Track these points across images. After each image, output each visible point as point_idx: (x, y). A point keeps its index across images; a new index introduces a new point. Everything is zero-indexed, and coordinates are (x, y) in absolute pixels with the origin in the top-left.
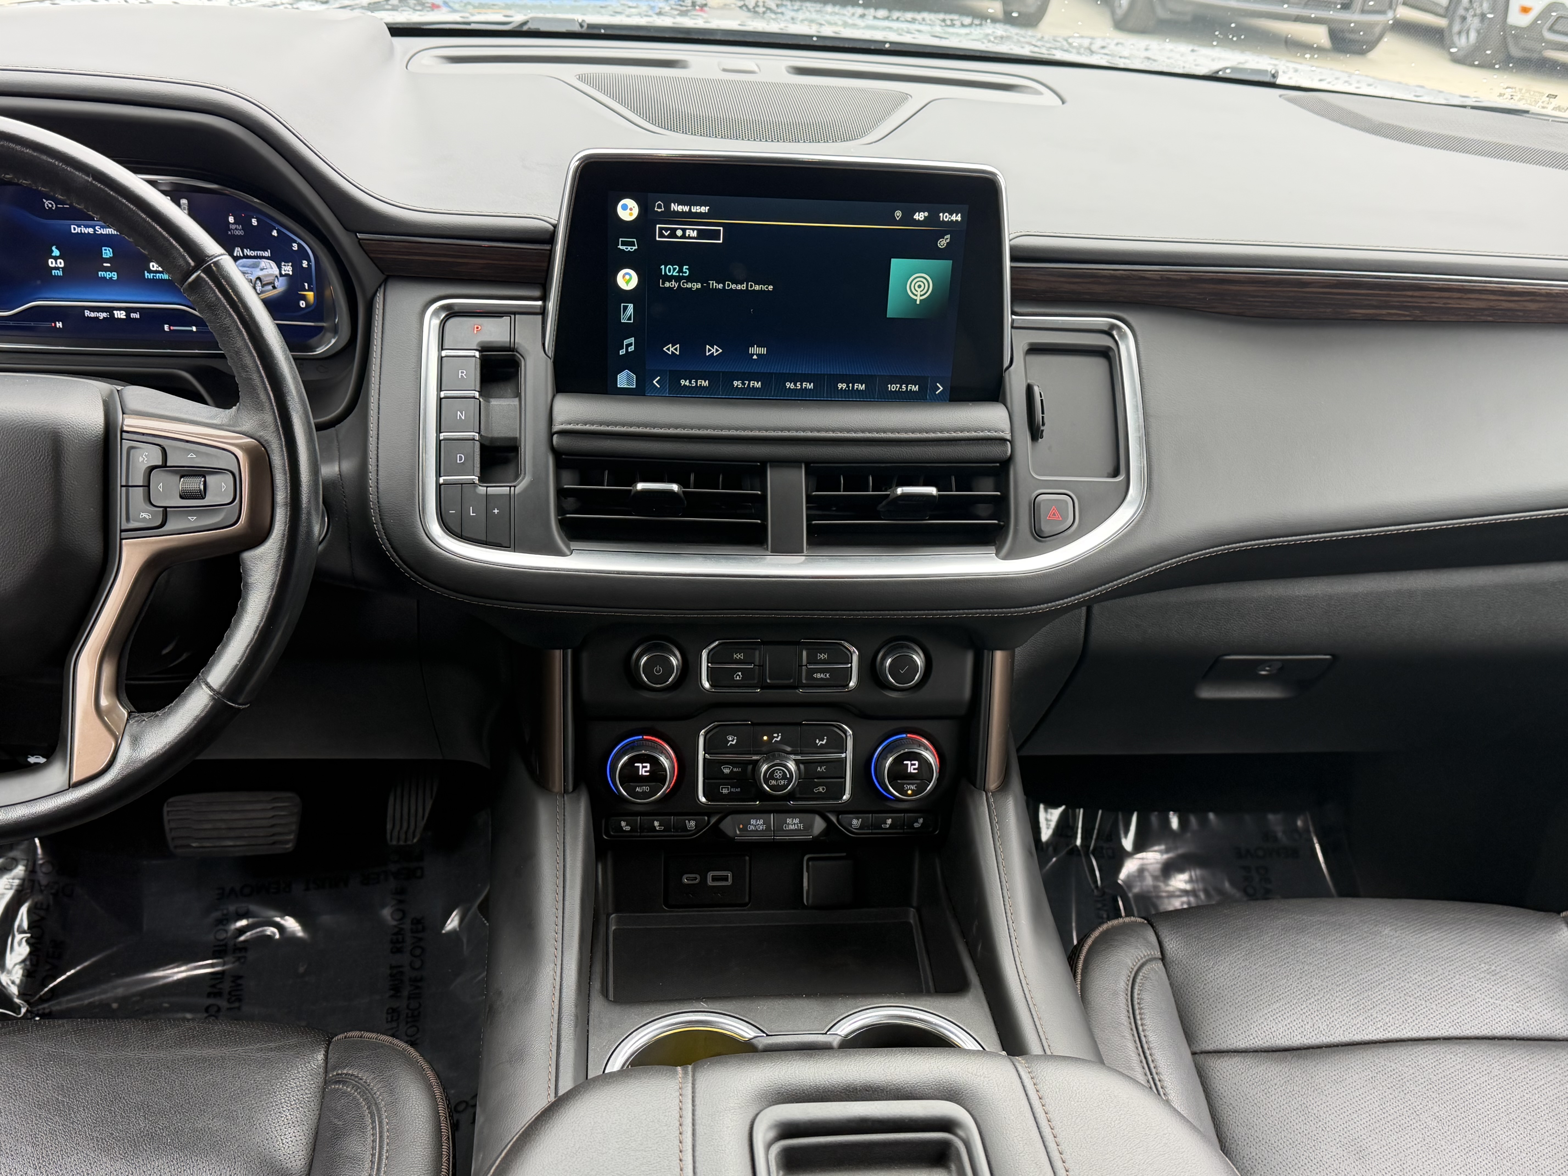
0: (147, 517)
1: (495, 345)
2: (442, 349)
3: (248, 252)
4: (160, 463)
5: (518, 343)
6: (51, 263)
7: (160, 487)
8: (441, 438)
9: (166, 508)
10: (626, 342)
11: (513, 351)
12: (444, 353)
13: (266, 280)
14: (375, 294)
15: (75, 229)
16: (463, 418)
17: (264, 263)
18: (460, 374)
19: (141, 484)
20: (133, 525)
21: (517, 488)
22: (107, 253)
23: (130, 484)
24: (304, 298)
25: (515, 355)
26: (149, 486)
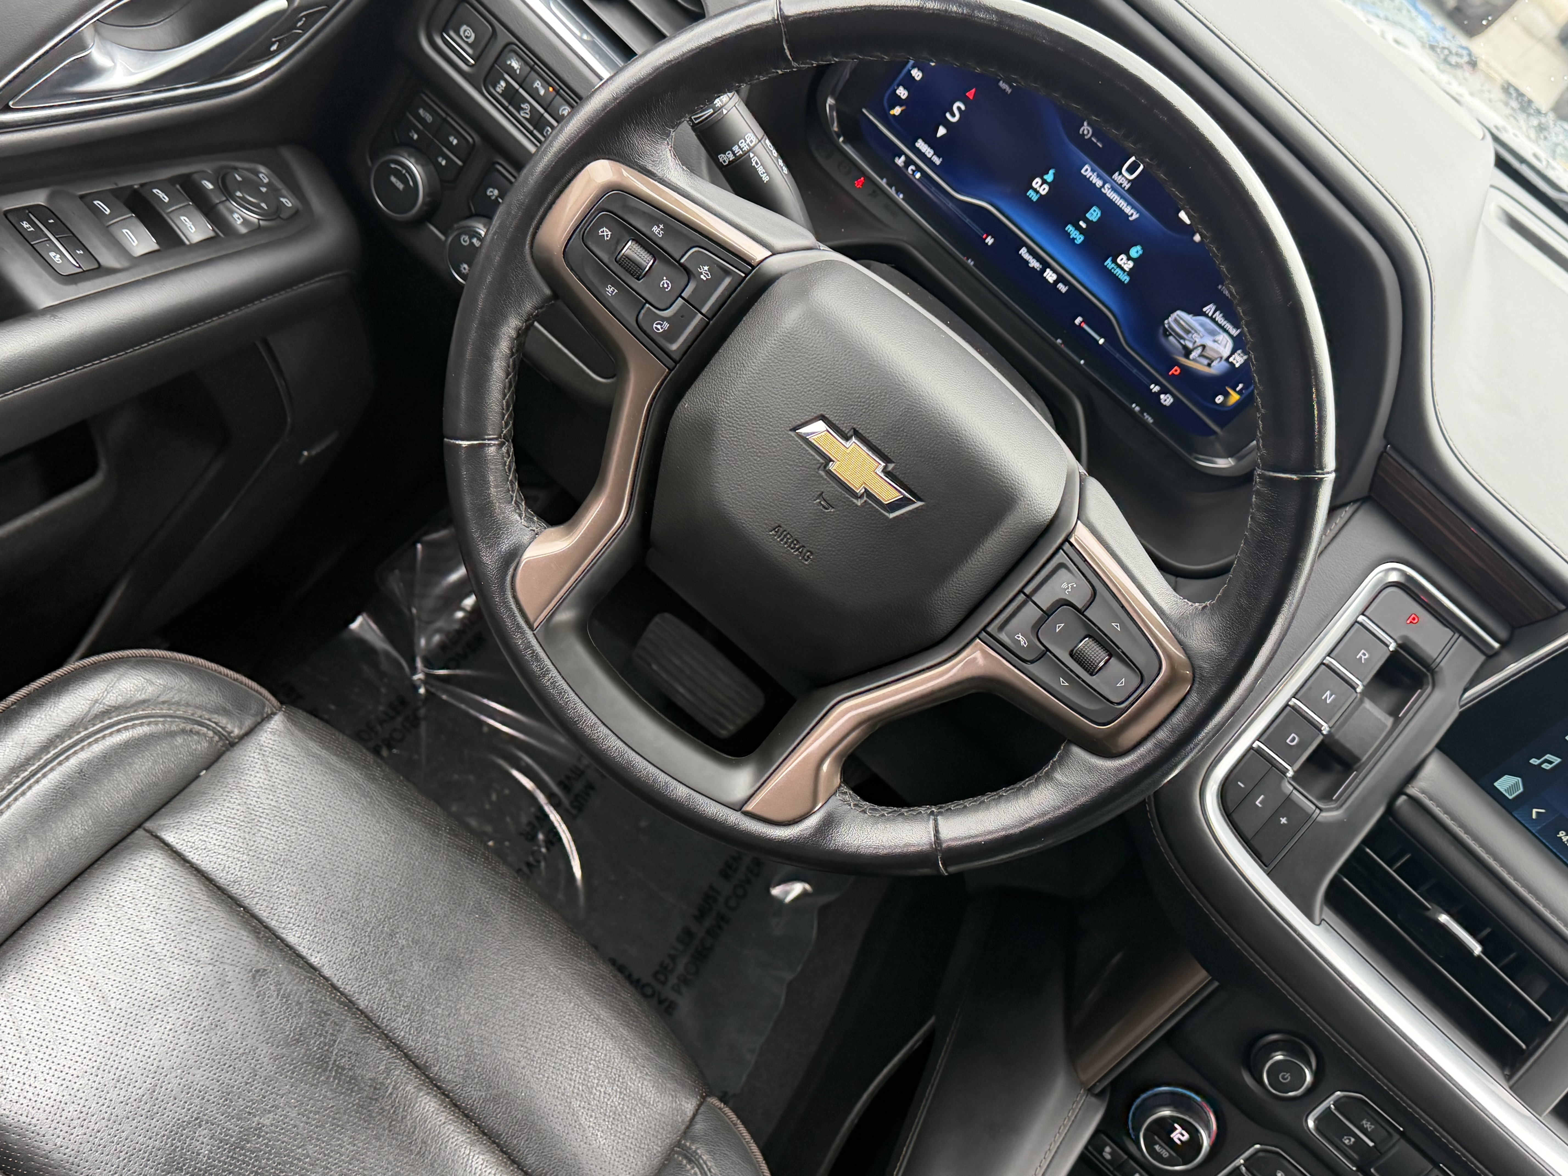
0: (1022, 643)
1: (1418, 651)
2: (1363, 614)
3: (1219, 317)
4: (1080, 606)
5: (1441, 668)
6: (1037, 183)
7: (1059, 627)
8: (1290, 703)
9: (1048, 650)
10: (1548, 757)
11: (1428, 670)
12: (1361, 618)
13: (1208, 353)
14: (1345, 505)
15: (1087, 171)
16: (1328, 701)
17: (1223, 337)
18: (1360, 654)
19: (1045, 609)
20: (1003, 637)
21: (1324, 814)
22: (1094, 214)
23: (1034, 598)
24: (1226, 395)
25: (1426, 675)
26: (1049, 616)
